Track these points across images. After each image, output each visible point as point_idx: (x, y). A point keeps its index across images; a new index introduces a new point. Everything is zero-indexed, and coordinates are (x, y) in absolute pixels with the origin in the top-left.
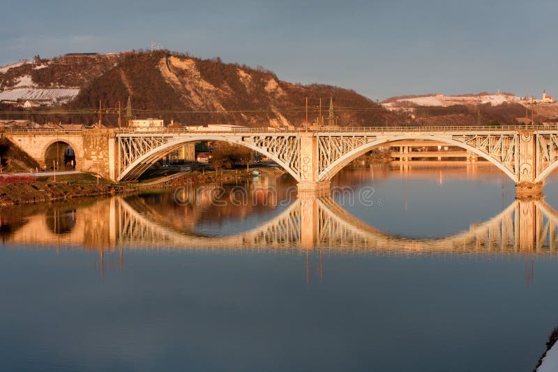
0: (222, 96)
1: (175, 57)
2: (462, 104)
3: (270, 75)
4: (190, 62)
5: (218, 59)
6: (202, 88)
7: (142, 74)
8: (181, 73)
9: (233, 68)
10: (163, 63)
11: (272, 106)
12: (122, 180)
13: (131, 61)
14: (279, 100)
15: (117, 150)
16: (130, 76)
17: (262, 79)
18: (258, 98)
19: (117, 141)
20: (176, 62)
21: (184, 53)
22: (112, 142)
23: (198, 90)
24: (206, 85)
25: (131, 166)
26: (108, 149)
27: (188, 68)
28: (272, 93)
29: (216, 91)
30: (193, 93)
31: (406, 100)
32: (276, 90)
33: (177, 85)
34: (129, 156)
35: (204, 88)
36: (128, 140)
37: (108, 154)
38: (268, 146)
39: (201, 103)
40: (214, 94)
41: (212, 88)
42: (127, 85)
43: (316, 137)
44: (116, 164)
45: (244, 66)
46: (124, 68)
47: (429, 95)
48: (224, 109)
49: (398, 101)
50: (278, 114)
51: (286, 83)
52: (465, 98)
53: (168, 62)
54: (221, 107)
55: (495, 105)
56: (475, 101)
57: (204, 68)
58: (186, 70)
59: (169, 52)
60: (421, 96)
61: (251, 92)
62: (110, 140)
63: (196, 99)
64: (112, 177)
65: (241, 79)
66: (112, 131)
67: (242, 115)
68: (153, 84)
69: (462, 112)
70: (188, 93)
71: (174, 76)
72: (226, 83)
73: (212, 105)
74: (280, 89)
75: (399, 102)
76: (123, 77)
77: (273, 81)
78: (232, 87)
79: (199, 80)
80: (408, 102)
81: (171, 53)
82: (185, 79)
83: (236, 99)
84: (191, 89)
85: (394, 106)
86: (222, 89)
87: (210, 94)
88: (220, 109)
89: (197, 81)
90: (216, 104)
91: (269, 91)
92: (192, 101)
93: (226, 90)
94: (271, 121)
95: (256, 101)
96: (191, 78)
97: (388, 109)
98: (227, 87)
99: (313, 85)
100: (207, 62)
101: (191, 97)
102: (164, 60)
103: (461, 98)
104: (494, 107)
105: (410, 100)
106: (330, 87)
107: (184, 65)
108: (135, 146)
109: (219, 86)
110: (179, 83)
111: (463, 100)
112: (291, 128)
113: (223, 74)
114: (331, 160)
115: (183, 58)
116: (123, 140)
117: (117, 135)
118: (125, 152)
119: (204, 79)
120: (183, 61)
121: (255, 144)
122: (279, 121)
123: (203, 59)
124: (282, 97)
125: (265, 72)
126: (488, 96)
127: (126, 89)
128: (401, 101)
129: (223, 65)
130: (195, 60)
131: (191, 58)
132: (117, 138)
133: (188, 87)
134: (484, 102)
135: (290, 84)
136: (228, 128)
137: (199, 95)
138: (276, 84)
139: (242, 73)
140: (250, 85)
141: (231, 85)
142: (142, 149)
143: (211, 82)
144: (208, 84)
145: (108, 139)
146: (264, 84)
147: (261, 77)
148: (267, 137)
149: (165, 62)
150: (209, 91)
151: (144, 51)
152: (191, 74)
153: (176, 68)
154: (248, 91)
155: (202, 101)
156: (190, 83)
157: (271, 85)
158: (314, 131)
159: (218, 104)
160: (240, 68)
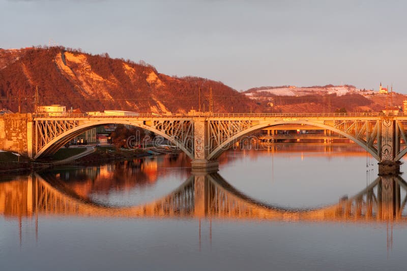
0: (110, 86)
1: (69, 52)
2: (312, 94)
3: (151, 69)
4: (82, 57)
5: (107, 54)
6: (92, 79)
7: (41, 67)
8: (74, 66)
9: (120, 62)
10: (59, 58)
11: (153, 95)
12: (39, 158)
13: (31, 55)
14: (159, 90)
15: (35, 132)
16: (30, 68)
17: (144, 72)
18: (140, 88)
19: (34, 124)
20: (70, 57)
21: (77, 49)
22: (30, 125)
23: (89, 81)
24: (95, 77)
25: (47, 146)
26: (26, 131)
27: (80, 62)
28: (152, 84)
29: (105, 82)
30: (84, 84)
31: (265, 91)
32: (156, 81)
33: (71, 76)
34: (44, 136)
35: (94, 79)
36: (44, 123)
37: (26, 135)
38: (166, 129)
39: (91, 92)
40: (103, 84)
41: (101, 79)
42: (28, 76)
43: (207, 121)
44: (34, 144)
45: (129, 61)
46: (25, 62)
47: (283, 87)
48: (111, 98)
49: (258, 91)
50: (158, 102)
51: (165, 76)
52: (314, 90)
53: (64, 57)
54: (109, 95)
55: (340, 95)
56: (322, 92)
57: (94, 62)
58: (79, 64)
59: (64, 48)
60: (277, 88)
61: (134, 83)
62: (28, 123)
63: (87, 89)
64: (30, 155)
65: (125, 72)
66: (30, 115)
67: (127, 102)
68: (50, 76)
69: (312, 101)
70: (81, 84)
71: (69, 69)
72: (113, 75)
73: (101, 94)
74: (159, 81)
75: (259, 93)
76: (25, 69)
77: (153, 73)
78: (118, 79)
79: (90, 72)
80: (266, 92)
81: (66, 49)
82: (78, 71)
83: (122, 89)
84: (82, 80)
85: (254, 96)
86: (110, 81)
87: (100, 84)
88: (108, 96)
89: (87, 73)
90: (105, 93)
91: (150, 82)
92: (83, 90)
93: (113, 81)
94: (151, 108)
95: (139, 91)
96: (83, 70)
97: (250, 98)
98: (113, 78)
99: (187, 78)
100: (97, 57)
101: (83, 87)
102: (59, 55)
103: (310, 90)
104: (339, 97)
105: (268, 91)
106: (201, 79)
107: (77, 60)
108: (50, 128)
109: (107, 78)
110: (73, 75)
111: (313, 91)
112: (169, 114)
113: (111, 67)
114: (220, 141)
115: (76, 53)
116: (39, 123)
117: (35, 119)
118: (41, 134)
119: (95, 72)
120: (76, 56)
121: (155, 127)
122: (158, 108)
123: (93, 54)
124: (161, 87)
125: (147, 66)
126: (333, 88)
127: (26, 79)
128: (260, 91)
129: (111, 60)
130: (87, 55)
131: (83, 54)
132: (35, 122)
133: (81, 78)
134: (330, 93)
135: (168, 76)
136: (121, 113)
137: (90, 85)
138: (156, 76)
139: (127, 67)
140: (134, 78)
141: (118, 76)
142: (56, 132)
143: (100, 74)
144: (97, 76)
145: (27, 122)
146: (147, 76)
147: (143, 70)
148: (165, 121)
149: (60, 57)
150: (98, 82)
151: (42, 47)
152: (83, 67)
153: (70, 62)
154: (132, 82)
155: (93, 90)
156: (82, 75)
157: (152, 77)
158: (206, 117)
159: (106, 93)
160: (125, 62)
